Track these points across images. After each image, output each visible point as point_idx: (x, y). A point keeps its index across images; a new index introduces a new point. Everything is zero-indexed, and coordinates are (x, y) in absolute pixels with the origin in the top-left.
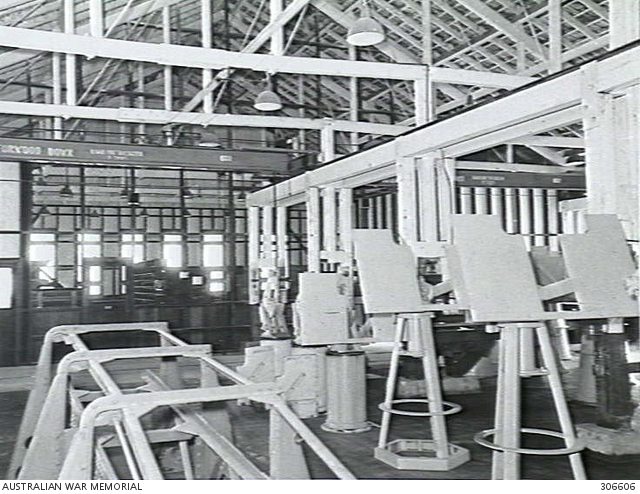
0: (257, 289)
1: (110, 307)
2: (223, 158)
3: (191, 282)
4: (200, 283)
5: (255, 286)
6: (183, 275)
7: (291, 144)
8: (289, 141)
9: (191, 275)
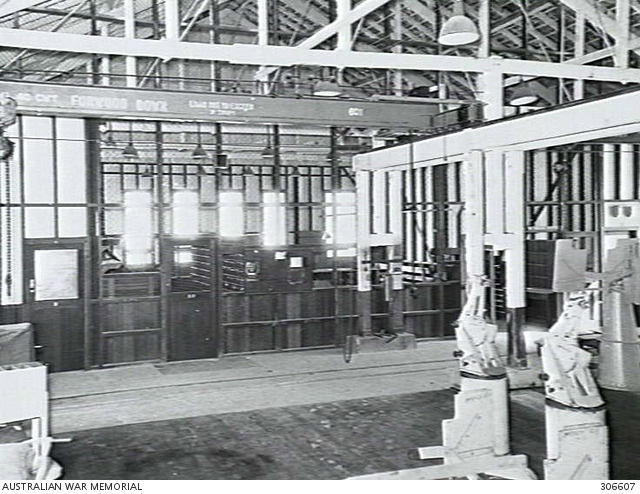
0: (368, 273)
1: (193, 296)
2: (352, 112)
3: (289, 263)
4: (300, 265)
5: (366, 270)
6: (280, 256)
7: (437, 92)
8: (433, 89)
9: (288, 256)
